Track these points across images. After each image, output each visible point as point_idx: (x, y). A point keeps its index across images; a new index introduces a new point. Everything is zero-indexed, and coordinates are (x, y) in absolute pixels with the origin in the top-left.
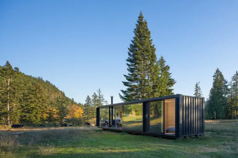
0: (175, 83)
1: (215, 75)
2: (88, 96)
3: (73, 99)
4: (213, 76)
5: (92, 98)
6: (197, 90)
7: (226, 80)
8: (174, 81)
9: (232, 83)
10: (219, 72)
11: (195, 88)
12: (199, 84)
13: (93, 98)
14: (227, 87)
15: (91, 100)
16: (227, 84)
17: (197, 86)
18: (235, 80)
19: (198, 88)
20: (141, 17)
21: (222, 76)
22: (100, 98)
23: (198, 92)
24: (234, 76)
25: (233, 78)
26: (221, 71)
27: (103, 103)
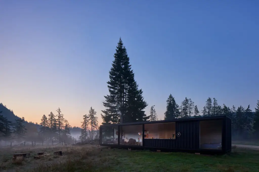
0: (147, 105)
1: (168, 100)
2: (44, 116)
3: (23, 118)
4: (167, 101)
5: (48, 117)
6: (152, 113)
7: (177, 105)
8: (146, 104)
9: (182, 107)
10: (171, 98)
11: (151, 110)
12: (154, 107)
13: (50, 118)
14: (178, 110)
15: (47, 119)
16: (178, 108)
17: (152, 109)
18: (185, 105)
19: (153, 110)
20: (121, 44)
21: (174, 101)
22: (60, 117)
23: (153, 114)
24: (184, 102)
25: (183, 103)
26: (173, 97)
27: (62, 122)
